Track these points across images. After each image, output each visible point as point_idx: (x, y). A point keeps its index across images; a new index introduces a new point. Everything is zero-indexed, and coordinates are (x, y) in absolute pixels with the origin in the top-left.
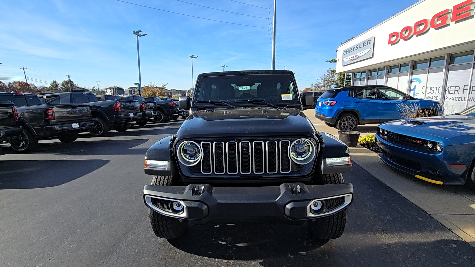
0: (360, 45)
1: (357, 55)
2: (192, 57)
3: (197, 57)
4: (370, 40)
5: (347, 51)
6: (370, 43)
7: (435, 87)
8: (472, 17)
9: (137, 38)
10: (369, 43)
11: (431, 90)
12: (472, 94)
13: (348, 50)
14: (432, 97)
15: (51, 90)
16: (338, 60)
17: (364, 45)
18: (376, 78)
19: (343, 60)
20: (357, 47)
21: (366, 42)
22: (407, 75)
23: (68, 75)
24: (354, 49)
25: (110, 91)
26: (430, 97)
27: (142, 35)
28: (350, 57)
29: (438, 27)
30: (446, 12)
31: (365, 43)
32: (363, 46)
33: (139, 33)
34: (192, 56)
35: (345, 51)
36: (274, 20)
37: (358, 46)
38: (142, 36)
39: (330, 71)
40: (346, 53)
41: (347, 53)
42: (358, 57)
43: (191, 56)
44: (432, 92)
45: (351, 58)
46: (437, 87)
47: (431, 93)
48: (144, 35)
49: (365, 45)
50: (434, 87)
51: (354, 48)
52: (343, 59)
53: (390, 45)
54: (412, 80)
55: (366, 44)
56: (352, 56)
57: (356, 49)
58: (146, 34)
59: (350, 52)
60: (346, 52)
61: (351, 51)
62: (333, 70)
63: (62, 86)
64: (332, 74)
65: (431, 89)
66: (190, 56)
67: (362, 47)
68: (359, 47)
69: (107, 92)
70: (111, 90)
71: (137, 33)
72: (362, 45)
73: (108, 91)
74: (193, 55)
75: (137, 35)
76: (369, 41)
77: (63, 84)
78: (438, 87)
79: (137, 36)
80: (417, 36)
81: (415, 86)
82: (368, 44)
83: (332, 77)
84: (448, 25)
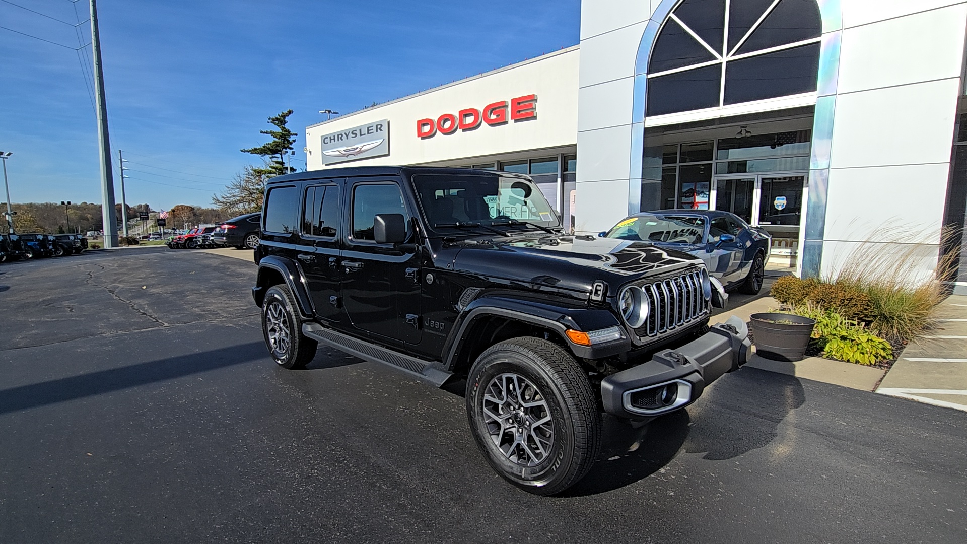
0: (360, 130)
1: (357, 148)
4: (381, 126)
5: (333, 138)
6: (381, 130)
8: (535, 118)
10: (378, 130)
13: (334, 136)
16: (310, 152)
17: (370, 132)
19: (322, 152)
20: (354, 133)
21: (372, 127)
24: (347, 136)
28: (342, 149)
29: (493, 124)
30: (503, 105)
31: (370, 129)
32: (368, 133)
35: (327, 138)
36: (93, 33)
37: (356, 131)
40: (331, 142)
41: (333, 141)
42: (360, 152)
45: (344, 152)
49: (372, 133)
51: (347, 134)
52: (324, 152)
53: (420, 138)
55: (372, 130)
56: (345, 148)
57: (352, 137)
59: (338, 140)
60: (327, 140)
61: (342, 139)
64: (257, 178)
67: (364, 134)
68: (358, 134)
72: (365, 131)
76: (379, 127)
80: (464, 131)
82: (377, 131)
83: (257, 183)
84: (506, 123)
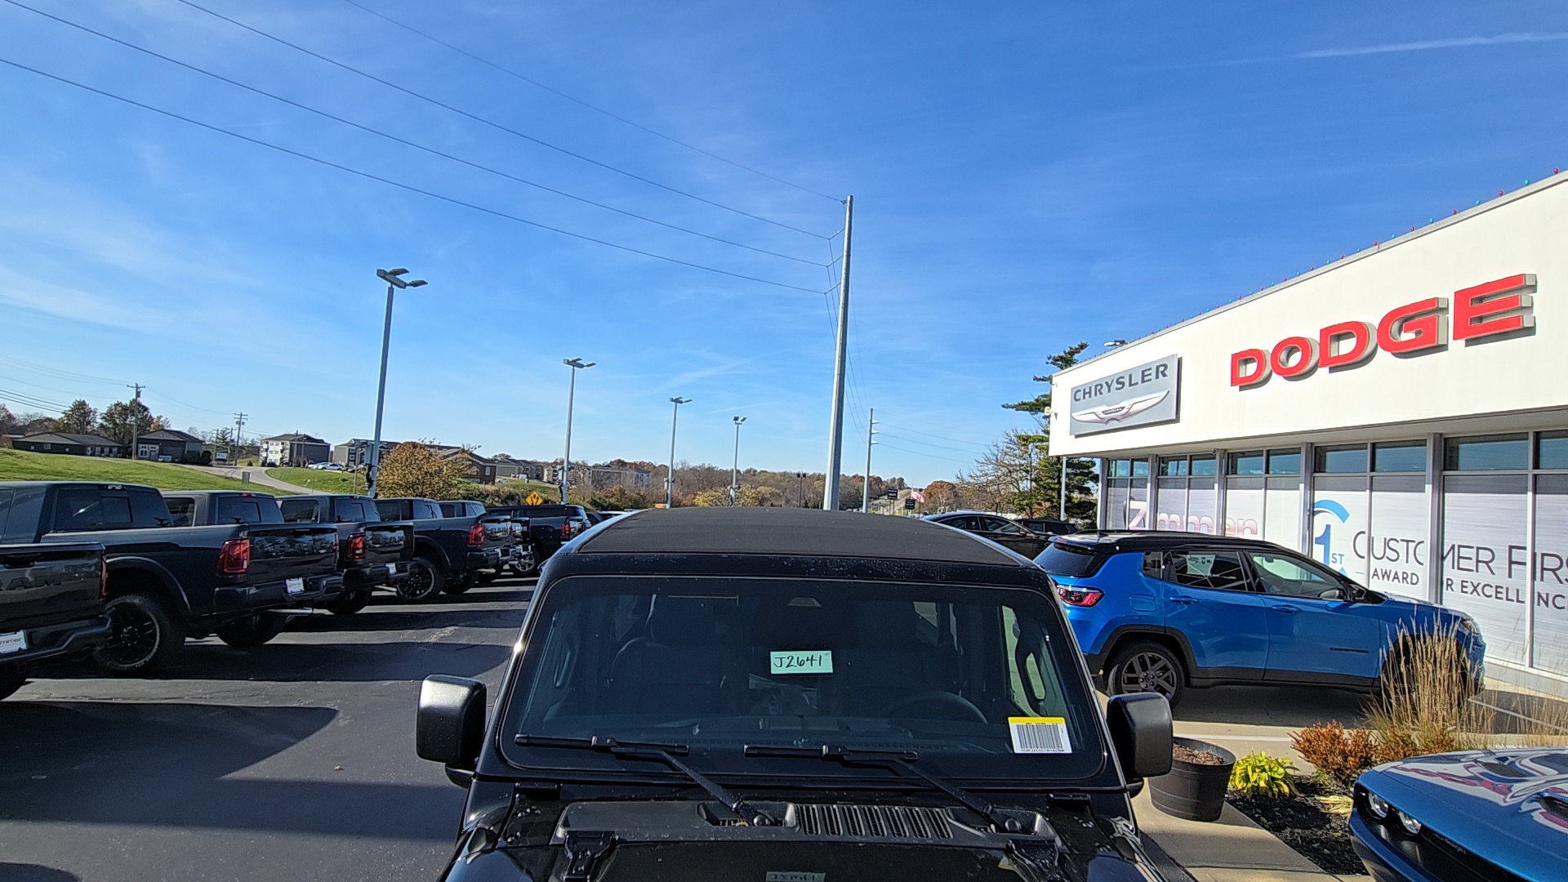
0: (1130, 376)
1: (1123, 408)
2: (575, 363)
3: (593, 364)
4: (1166, 366)
5: (1087, 391)
6: (1164, 375)
7: (1402, 540)
8: (1529, 331)
9: (391, 290)
10: (1160, 375)
11: (1387, 549)
12: (1542, 579)
13: (1090, 388)
14: (1396, 573)
15: (61, 431)
16: (1056, 414)
17: (1146, 378)
18: (1187, 485)
19: (1071, 416)
20: (1120, 382)
21: (1150, 369)
22: (1298, 489)
23: (137, 387)
24: (1109, 386)
25: (281, 447)
26: (1386, 572)
27: (408, 282)
28: (1099, 410)
29: (1402, 353)
30: (1431, 307)
31: (1146, 373)
32: (1143, 381)
33: (398, 277)
34: (574, 361)
35: (1079, 391)
37: (1123, 377)
38: (407, 287)
39: (1015, 439)
40: (1084, 398)
41: (1087, 396)
42: (1127, 415)
43: (571, 360)
44: (1389, 553)
45: (1102, 416)
46: (1408, 541)
47: (1388, 558)
48: (415, 284)
49: (1150, 380)
50: (1397, 541)
51: (1110, 383)
52: (1074, 415)
53: (1237, 388)
54: (1313, 507)
55: (1150, 374)
56: (1105, 408)
57: (1117, 389)
58: (423, 283)
59: (1096, 395)
60: (1080, 395)
61: (1101, 393)
62: (1023, 434)
63: (107, 421)
64: (1023, 448)
65: (1386, 543)
66: (568, 360)
67: (1137, 384)
68: (1127, 384)
69: (267, 450)
70: (283, 444)
71: (392, 277)
72: (1137, 378)
73: (271, 448)
74: (579, 359)
75: (392, 283)
76: (1162, 369)
77: (109, 416)
78: (1413, 541)
79: (389, 284)
80: (1332, 370)
81: (1328, 527)
82: (1157, 377)
83: (1022, 457)
84: (1443, 348)
